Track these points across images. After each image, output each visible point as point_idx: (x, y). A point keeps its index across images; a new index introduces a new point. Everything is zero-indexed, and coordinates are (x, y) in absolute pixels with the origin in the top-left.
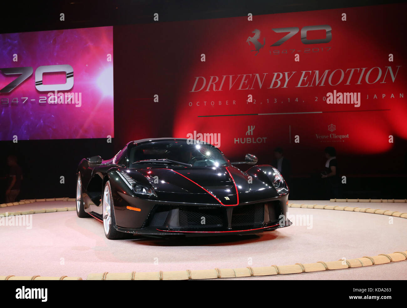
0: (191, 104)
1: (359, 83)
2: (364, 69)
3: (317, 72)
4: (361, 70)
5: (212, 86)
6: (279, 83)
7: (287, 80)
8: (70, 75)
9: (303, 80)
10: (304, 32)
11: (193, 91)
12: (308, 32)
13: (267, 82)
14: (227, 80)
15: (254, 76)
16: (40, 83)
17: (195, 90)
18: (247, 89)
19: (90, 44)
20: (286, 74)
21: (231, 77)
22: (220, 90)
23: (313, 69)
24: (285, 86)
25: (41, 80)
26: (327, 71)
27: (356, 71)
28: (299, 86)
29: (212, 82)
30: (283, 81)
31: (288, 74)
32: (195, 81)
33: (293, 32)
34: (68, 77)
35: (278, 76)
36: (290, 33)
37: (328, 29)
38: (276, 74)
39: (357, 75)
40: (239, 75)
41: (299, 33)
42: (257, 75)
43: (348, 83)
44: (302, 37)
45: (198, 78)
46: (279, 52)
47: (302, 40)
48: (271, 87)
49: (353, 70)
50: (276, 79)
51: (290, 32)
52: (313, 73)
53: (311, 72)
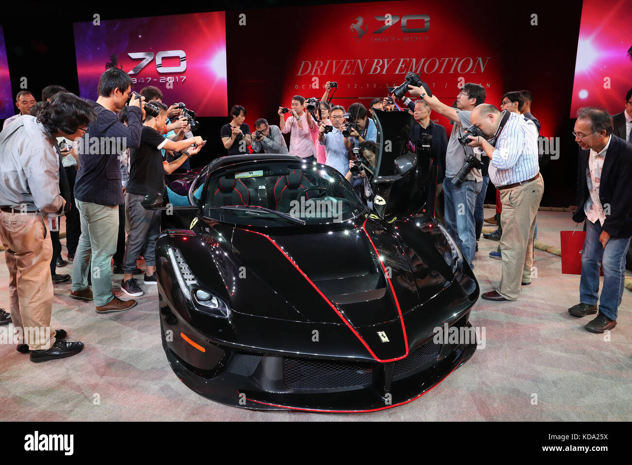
0: (297, 87)
1: (451, 72)
2: (457, 59)
3: (414, 60)
4: (454, 60)
5: (317, 70)
6: (379, 69)
7: (386, 67)
8: (183, 59)
9: (401, 67)
10: (404, 21)
11: (299, 74)
12: (408, 21)
13: (368, 68)
14: (331, 64)
15: (355, 62)
16: (160, 66)
17: (301, 73)
18: (349, 73)
20: (386, 60)
21: (334, 62)
22: (324, 74)
23: (411, 57)
24: (384, 73)
25: (161, 63)
26: (423, 60)
27: (449, 60)
28: (397, 72)
29: (317, 67)
30: (382, 67)
31: (387, 61)
32: (301, 64)
33: (394, 21)
34: (182, 61)
35: (378, 62)
37: (427, 19)
38: (376, 60)
39: (450, 65)
40: (342, 61)
41: (400, 21)
42: (359, 61)
43: (442, 72)
44: (402, 26)
45: (304, 62)
46: (380, 40)
47: (402, 29)
48: (371, 73)
49: (447, 59)
50: (376, 65)
52: (411, 61)
53: (408, 59)
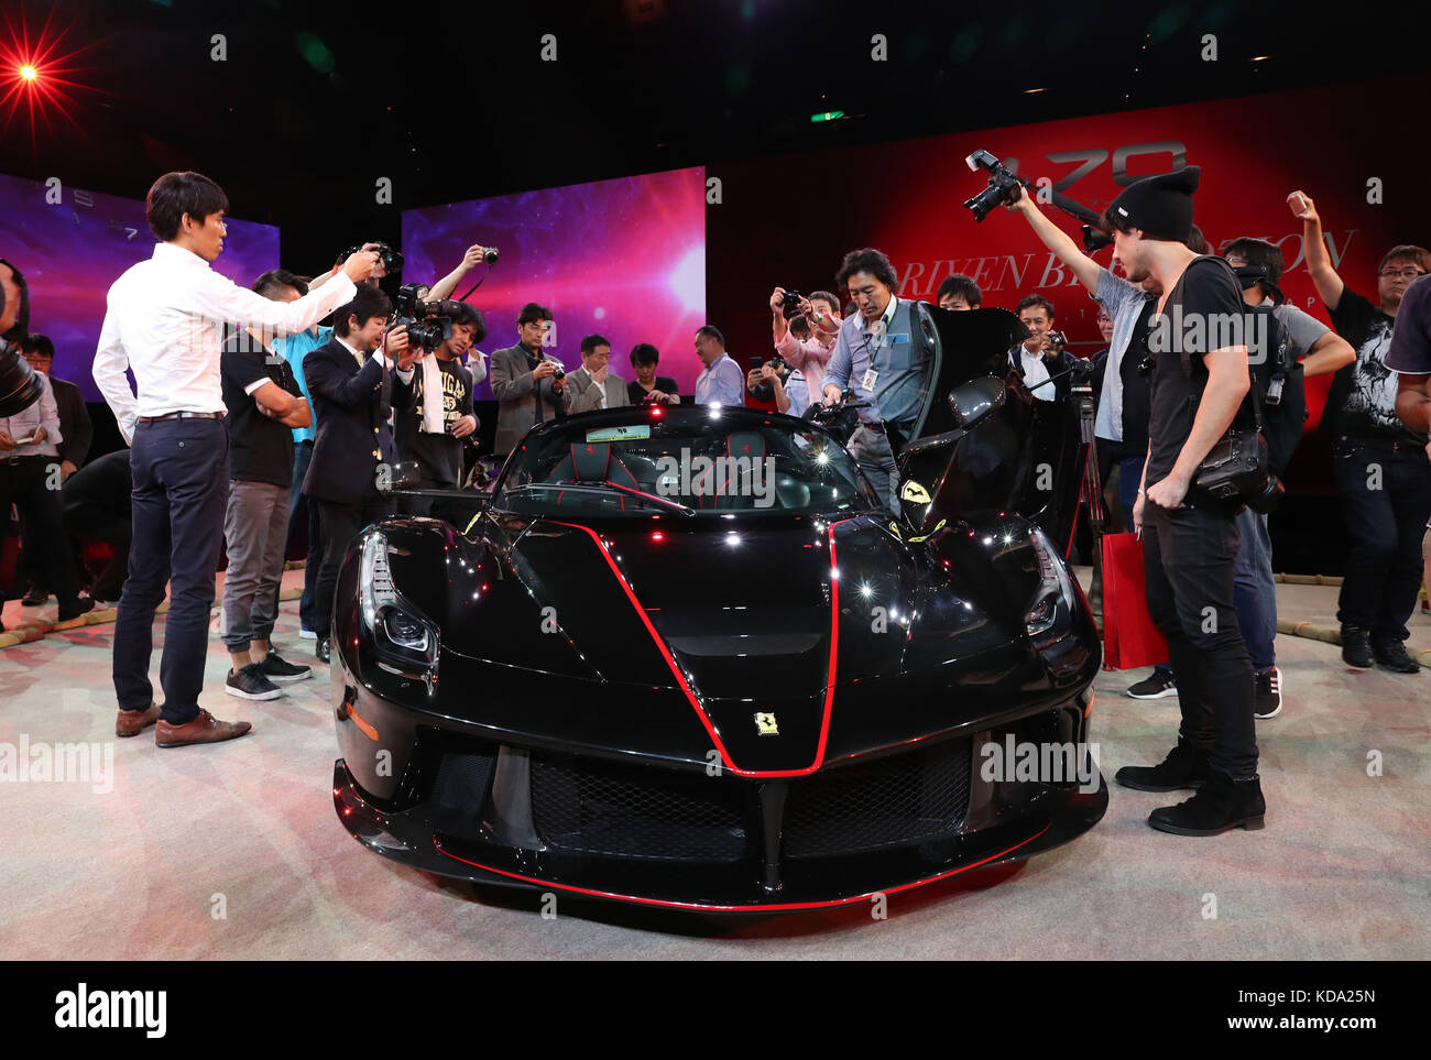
5: (910, 283)
6: (1061, 275)
10: (1120, 160)
12: (1129, 159)
14: (945, 267)
15: (1003, 261)
19: (655, 198)
21: (952, 262)
29: (911, 276)
33: (1094, 161)
36: (1086, 164)
37: (1178, 150)
40: (970, 260)
41: (1110, 160)
42: (1011, 259)
44: (1114, 171)
47: (1115, 177)
48: (1042, 284)
51: (1085, 161)
